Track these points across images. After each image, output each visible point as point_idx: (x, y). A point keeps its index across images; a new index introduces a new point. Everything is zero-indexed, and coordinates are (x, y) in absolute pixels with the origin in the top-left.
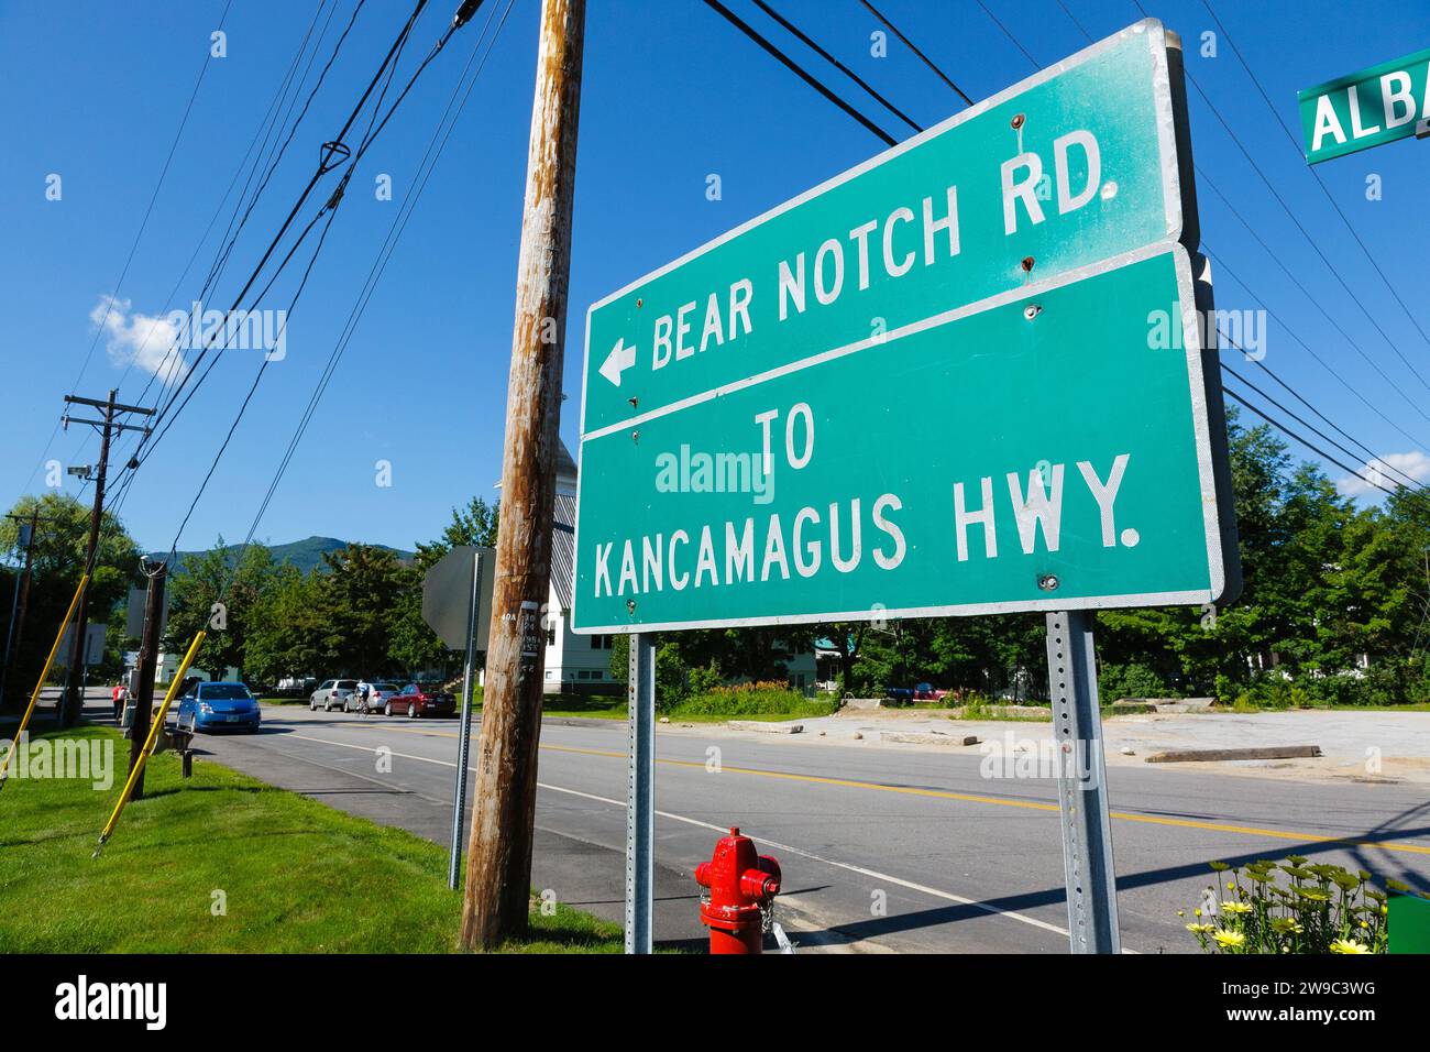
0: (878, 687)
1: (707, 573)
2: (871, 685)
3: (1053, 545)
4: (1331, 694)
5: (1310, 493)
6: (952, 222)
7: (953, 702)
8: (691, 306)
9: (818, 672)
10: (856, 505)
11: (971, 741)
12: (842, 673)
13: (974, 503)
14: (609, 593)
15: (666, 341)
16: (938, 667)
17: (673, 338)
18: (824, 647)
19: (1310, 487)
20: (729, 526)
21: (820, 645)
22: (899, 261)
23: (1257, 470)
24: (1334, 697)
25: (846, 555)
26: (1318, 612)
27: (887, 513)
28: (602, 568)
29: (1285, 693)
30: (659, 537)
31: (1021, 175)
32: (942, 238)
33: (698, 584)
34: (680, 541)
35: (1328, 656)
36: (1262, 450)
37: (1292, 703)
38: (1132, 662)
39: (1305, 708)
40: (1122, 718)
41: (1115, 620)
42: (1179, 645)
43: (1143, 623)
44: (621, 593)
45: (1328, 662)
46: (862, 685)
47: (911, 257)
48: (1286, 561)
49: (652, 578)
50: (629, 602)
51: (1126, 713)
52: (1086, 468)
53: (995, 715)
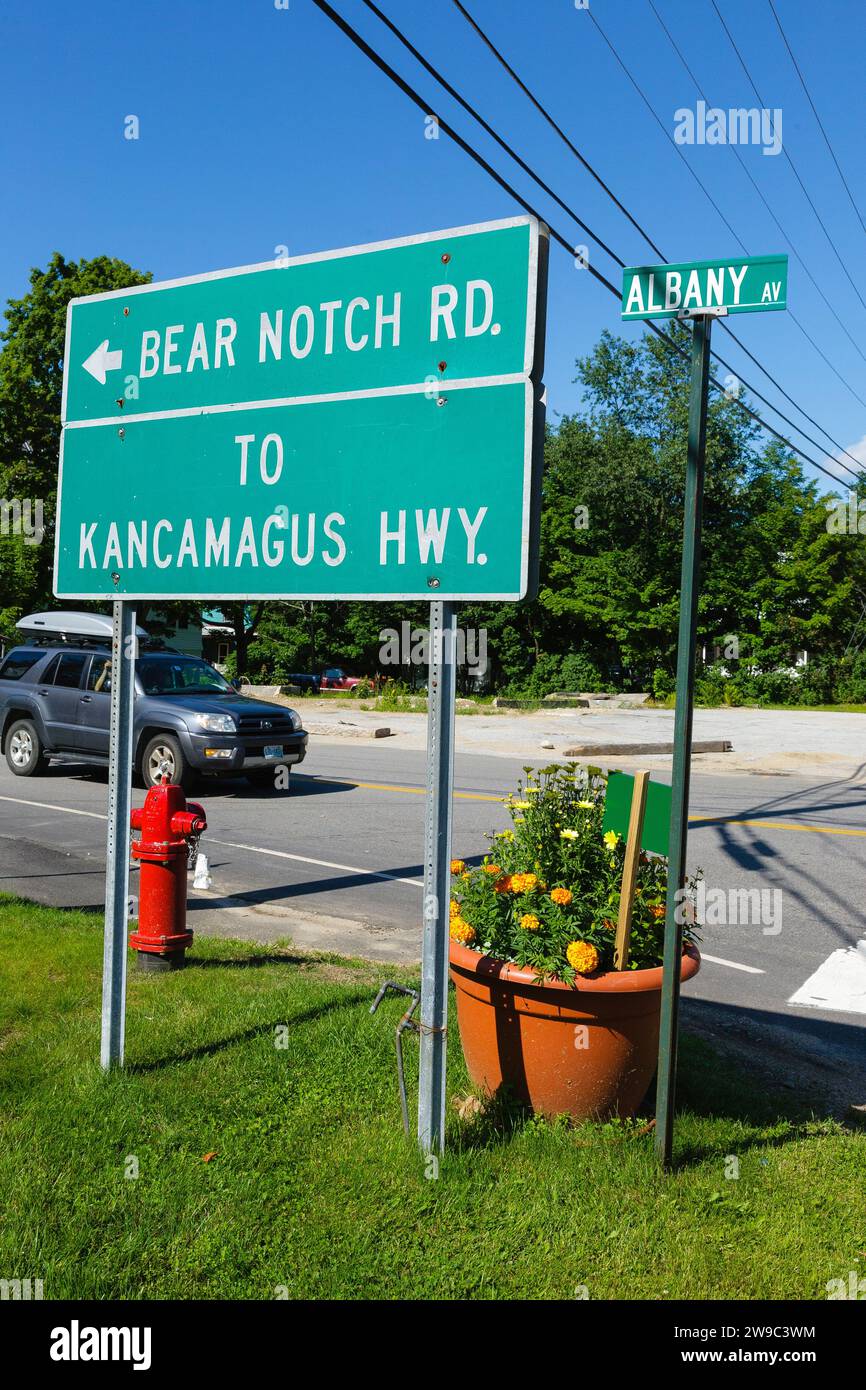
0: (279, 671)
1: (188, 557)
2: (271, 669)
3: (439, 560)
4: (763, 692)
5: (775, 472)
6: (395, 319)
7: (366, 691)
8: (179, 329)
9: (203, 652)
10: (312, 517)
11: (383, 733)
12: (235, 654)
13: (393, 527)
14: (94, 565)
15: (153, 353)
16: (352, 651)
17: (161, 352)
18: (214, 622)
19: (777, 464)
20: (209, 521)
21: (209, 619)
22: (356, 340)
23: (728, 440)
24: (766, 696)
25: (302, 553)
26: (765, 604)
27: (334, 526)
28: (86, 543)
29: (718, 690)
30: (144, 524)
31: (444, 299)
32: (388, 329)
33: (180, 564)
34: (163, 529)
35: (768, 652)
36: (734, 418)
37: (723, 701)
38: (571, 652)
39: (736, 706)
40: (549, 712)
41: (558, 603)
42: (623, 634)
43: (587, 608)
44: (105, 566)
45: (766, 658)
46: (260, 669)
47: (365, 339)
48: (742, 546)
49: (136, 556)
50: (114, 574)
51: (553, 707)
52: (462, 513)
53: (413, 706)
